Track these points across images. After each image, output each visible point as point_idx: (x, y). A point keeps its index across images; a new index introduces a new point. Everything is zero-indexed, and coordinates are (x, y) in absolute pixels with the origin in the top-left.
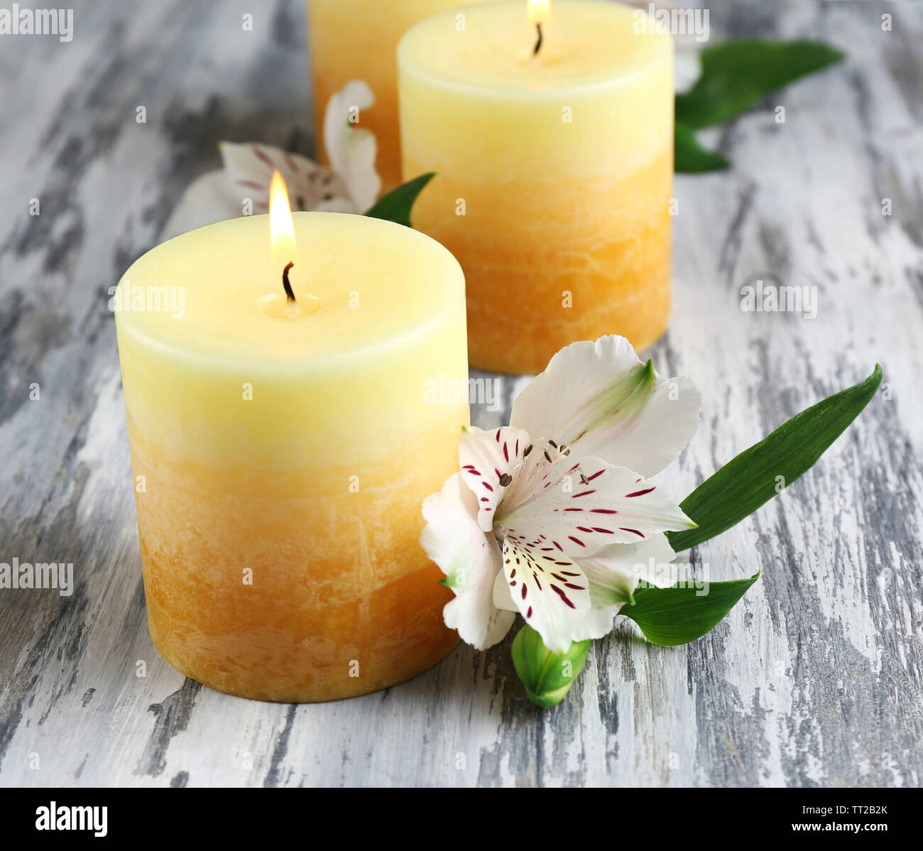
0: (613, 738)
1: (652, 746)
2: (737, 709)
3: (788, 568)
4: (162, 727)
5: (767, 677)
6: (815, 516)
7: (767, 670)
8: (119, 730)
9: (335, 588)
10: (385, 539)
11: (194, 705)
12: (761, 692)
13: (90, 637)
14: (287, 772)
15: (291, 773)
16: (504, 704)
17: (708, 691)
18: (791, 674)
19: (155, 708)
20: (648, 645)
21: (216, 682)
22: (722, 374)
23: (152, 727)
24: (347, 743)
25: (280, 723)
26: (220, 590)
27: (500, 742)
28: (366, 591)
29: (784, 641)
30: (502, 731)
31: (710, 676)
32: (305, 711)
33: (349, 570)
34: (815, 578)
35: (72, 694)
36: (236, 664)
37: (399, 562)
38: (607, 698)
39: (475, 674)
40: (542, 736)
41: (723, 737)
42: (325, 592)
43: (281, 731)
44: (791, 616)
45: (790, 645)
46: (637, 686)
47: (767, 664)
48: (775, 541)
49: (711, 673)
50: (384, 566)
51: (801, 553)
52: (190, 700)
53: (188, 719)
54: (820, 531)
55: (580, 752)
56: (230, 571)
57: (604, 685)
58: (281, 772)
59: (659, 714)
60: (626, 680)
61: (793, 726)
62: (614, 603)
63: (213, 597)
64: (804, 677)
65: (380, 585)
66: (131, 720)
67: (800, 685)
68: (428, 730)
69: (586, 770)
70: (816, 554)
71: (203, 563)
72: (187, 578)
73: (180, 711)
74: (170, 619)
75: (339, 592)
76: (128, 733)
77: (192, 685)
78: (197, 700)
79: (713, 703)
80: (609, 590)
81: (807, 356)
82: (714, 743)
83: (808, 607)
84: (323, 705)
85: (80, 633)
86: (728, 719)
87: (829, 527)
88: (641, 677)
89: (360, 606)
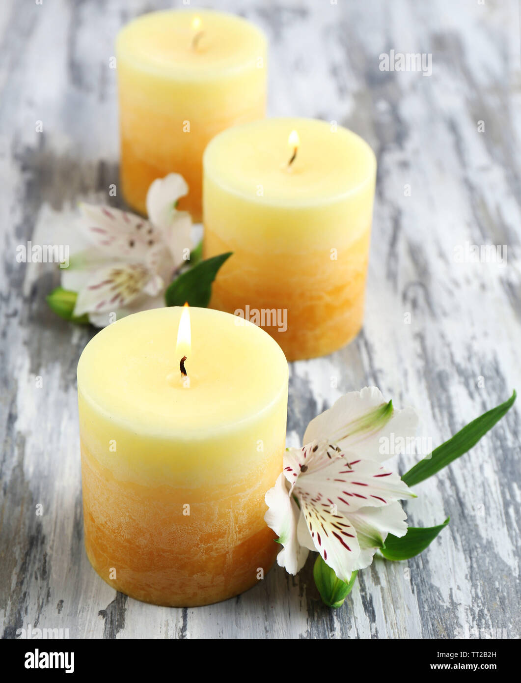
0: (374, 625)
1: (397, 630)
2: (441, 604)
3: (458, 503)
4: (109, 626)
5: (455, 581)
6: (469, 465)
7: (455, 576)
8: (84, 629)
9: (214, 548)
10: (244, 519)
11: (125, 610)
12: (453, 591)
13: (52, 563)
16: (308, 604)
17: (423, 591)
18: (469, 578)
19: (102, 613)
20: (385, 560)
21: (137, 595)
22: (400, 360)
23: (103, 627)
24: (221, 634)
25: (179, 622)
26: (145, 549)
27: (309, 630)
28: (232, 546)
29: (461, 556)
30: (310, 623)
31: (423, 581)
32: (193, 613)
33: (223, 537)
34: (474, 510)
35: (50, 605)
36: (151, 587)
37: (250, 529)
38: (366, 598)
39: (288, 582)
40: (333, 625)
41: (436, 622)
42: (208, 551)
43: (181, 628)
44: (464, 537)
45: (466, 558)
46: (382, 589)
47: (454, 572)
48: (447, 484)
49: (423, 578)
50: (242, 533)
51: (464, 493)
52: (122, 607)
53: (124, 620)
54: (473, 476)
56: (152, 540)
57: (363, 589)
59: (398, 608)
60: (375, 585)
61: (474, 614)
62: (373, 547)
63: (140, 552)
64: (476, 580)
65: (239, 543)
66: (90, 622)
67: (474, 586)
68: (267, 623)
70: (472, 493)
71: (135, 535)
72: (123, 541)
73: (118, 615)
75: (217, 549)
76: (90, 632)
77: (122, 597)
78: (126, 607)
79: (427, 599)
80: (370, 538)
81: (448, 345)
82: (431, 626)
83: (472, 531)
84: (202, 608)
85: (45, 560)
86: (437, 610)
87: (477, 473)
88: (384, 582)
89: (227, 555)
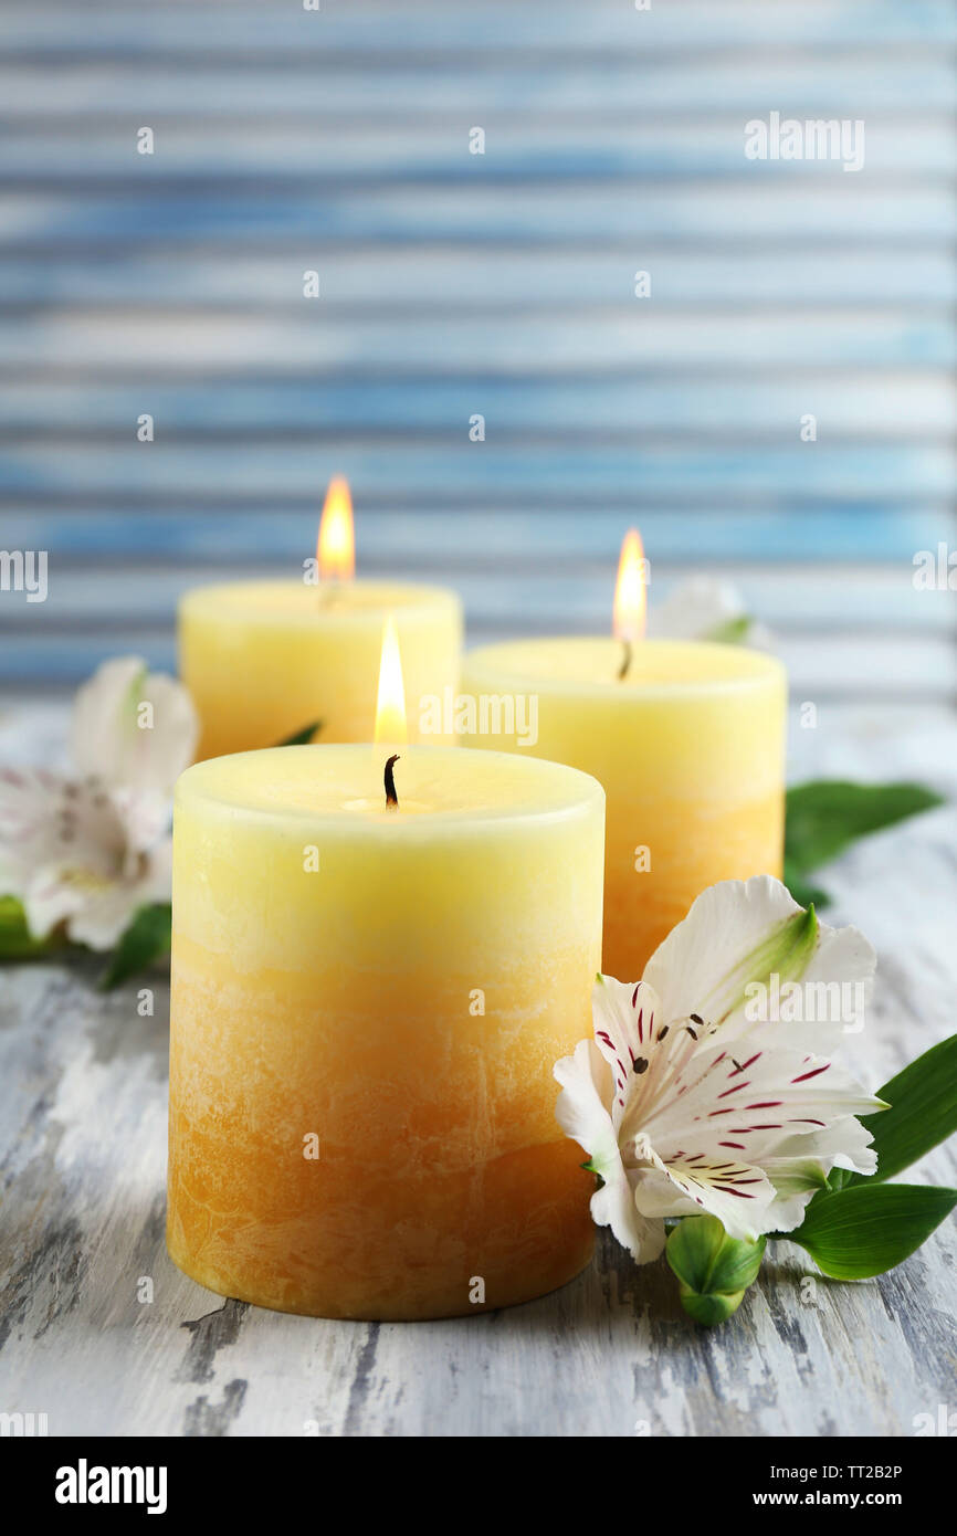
0: (803, 1358)
1: (856, 1364)
4: (203, 1341)
8: (146, 1344)
9: (443, 1149)
11: (241, 1322)
13: (91, 1264)
14: (379, 1381)
15: (384, 1381)
16: (652, 1326)
17: (914, 1318)
19: (190, 1325)
20: (825, 1281)
21: (271, 1297)
23: (188, 1344)
24: (454, 1357)
25: (360, 1338)
27: (655, 1359)
28: (481, 1156)
30: (656, 1348)
31: (912, 1306)
32: (392, 1329)
33: (462, 1124)
35: (75, 1313)
36: (302, 1263)
38: (785, 1323)
39: (608, 1299)
40: (710, 1354)
42: (431, 1154)
46: (821, 1313)
49: (914, 1302)
50: (504, 1126)
53: (237, 1334)
55: (763, 1368)
57: (778, 1312)
58: (371, 1382)
59: (857, 1337)
60: (805, 1308)
63: (280, 1165)
65: (497, 1152)
66: (159, 1336)
69: (775, 1384)
72: (246, 1143)
73: (224, 1327)
74: (213, 1213)
75: (447, 1155)
77: (237, 1304)
78: (245, 1318)
79: (923, 1328)
80: (797, 1178)
82: (936, 1361)
84: (414, 1324)
85: (77, 1261)
86: (947, 1342)
88: (824, 1305)
89: (472, 1179)
